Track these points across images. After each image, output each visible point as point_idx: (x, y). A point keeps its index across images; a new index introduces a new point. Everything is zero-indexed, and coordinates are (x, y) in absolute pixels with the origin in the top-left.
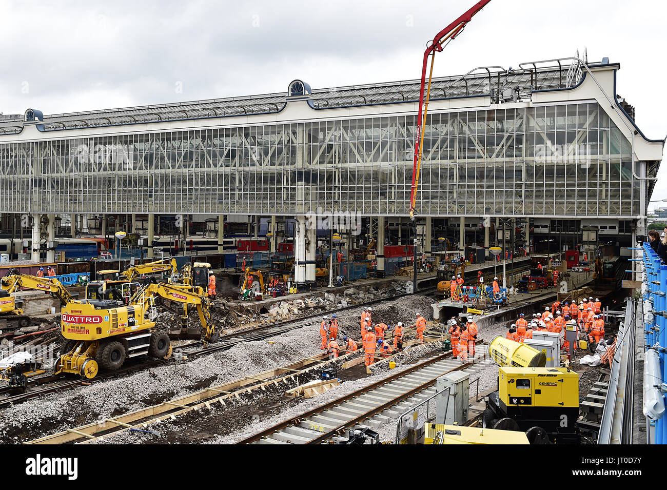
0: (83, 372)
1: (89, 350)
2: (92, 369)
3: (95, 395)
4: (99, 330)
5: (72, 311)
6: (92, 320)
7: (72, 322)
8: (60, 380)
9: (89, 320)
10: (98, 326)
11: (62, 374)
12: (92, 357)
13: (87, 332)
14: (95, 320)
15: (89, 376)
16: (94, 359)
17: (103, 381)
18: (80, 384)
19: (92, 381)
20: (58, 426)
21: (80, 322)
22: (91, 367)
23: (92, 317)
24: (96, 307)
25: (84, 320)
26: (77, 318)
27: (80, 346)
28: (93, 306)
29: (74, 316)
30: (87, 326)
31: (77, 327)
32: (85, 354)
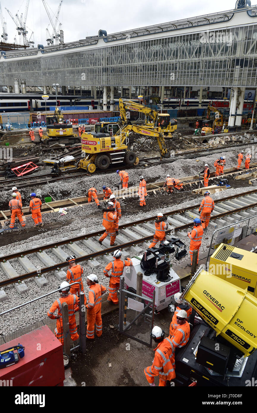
0: (87, 169)
1: (92, 158)
2: (92, 168)
3: (90, 181)
4: (95, 149)
5: (84, 138)
6: (92, 143)
7: (84, 143)
8: (79, 172)
9: (91, 143)
10: (95, 146)
11: (80, 169)
12: (93, 162)
13: (90, 149)
14: (94, 143)
15: (90, 171)
16: (94, 163)
17: (98, 175)
18: (86, 175)
19: (92, 174)
20: (68, 195)
21: (87, 144)
22: (92, 167)
23: (92, 142)
24: (94, 136)
25: (89, 143)
26: (86, 142)
27: (88, 156)
28: (92, 136)
29: (85, 141)
30: (90, 146)
31: (86, 146)
32: (90, 160)
